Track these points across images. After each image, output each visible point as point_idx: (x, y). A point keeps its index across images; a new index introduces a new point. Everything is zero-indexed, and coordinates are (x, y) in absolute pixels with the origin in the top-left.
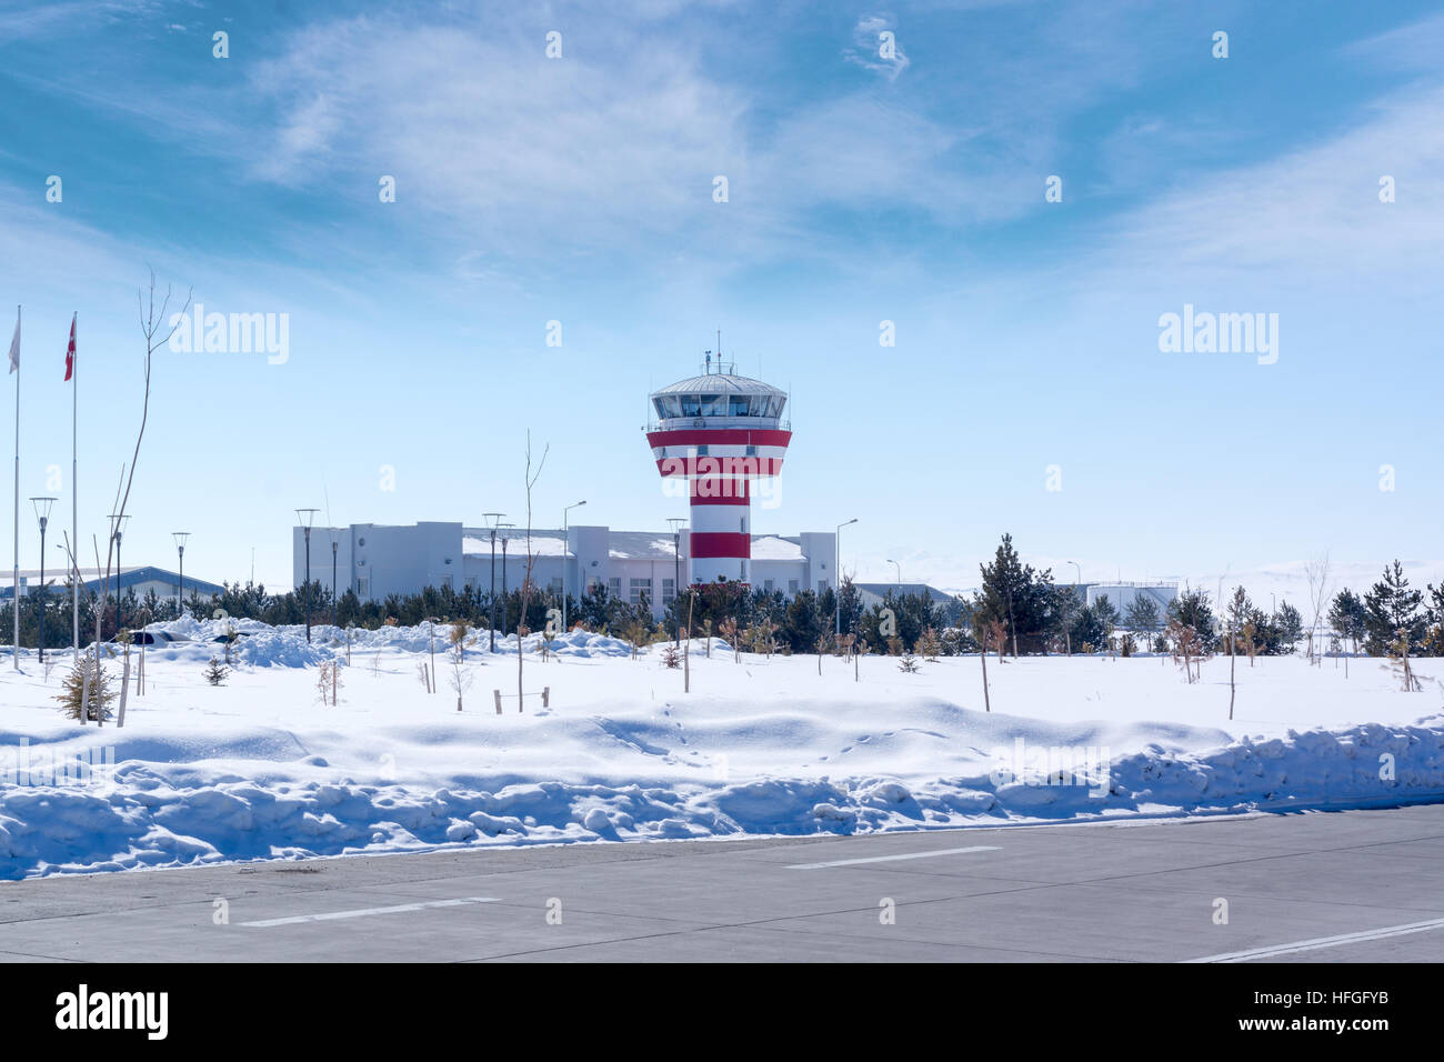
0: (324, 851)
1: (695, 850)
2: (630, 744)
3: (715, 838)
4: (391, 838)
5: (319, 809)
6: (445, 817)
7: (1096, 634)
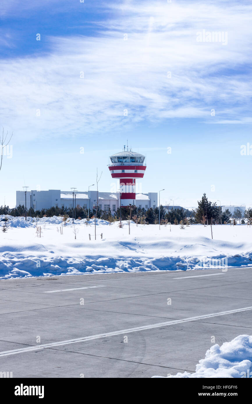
0: (56, 274)
1: (148, 274)
2: (127, 248)
3: (152, 271)
4: (73, 271)
5: (55, 264)
6: (85, 266)
7: (226, 219)
